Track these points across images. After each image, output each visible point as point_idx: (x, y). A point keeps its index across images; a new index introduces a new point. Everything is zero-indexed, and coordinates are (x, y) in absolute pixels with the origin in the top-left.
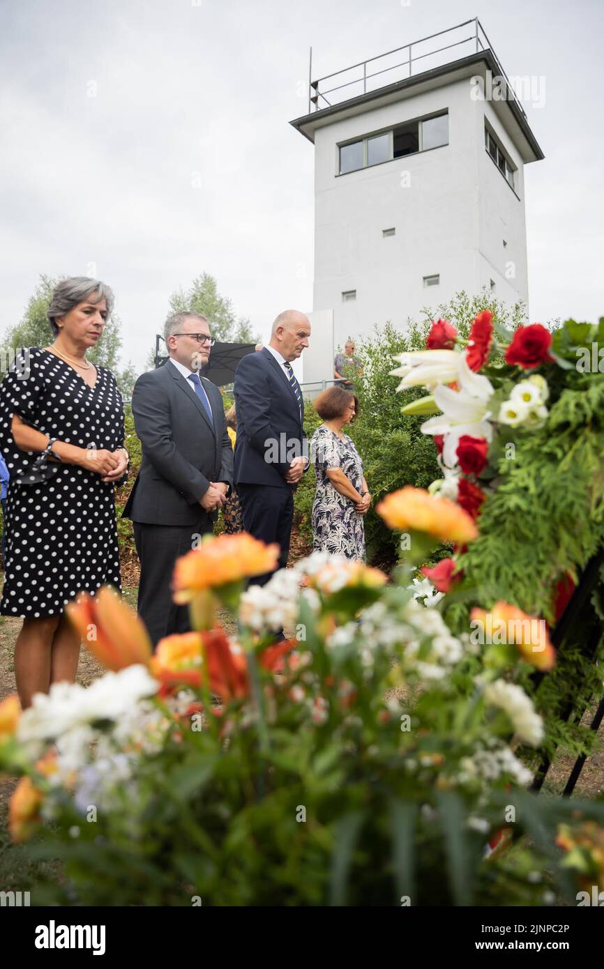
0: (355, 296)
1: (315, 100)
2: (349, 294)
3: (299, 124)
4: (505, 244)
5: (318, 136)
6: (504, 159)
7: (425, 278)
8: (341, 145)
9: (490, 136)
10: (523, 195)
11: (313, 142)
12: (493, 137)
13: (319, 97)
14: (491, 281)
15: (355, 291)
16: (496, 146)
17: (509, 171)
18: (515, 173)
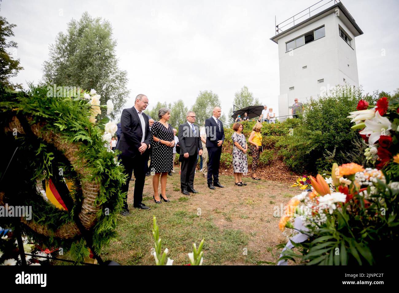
0: (294, 88)
1: (278, 31)
2: (292, 88)
3: (273, 39)
4: (348, 65)
5: (279, 41)
6: (347, 37)
7: (318, 81)
8: (287, 43)
9: (341, 30)
10: (355, 48)
11: (278, 43)
12: (343, 31)
13: (279, 30)
14: (344, 78)
15: (294, 87)
16: (343, 33)
17: (349, 41)
18: (351, 41)
